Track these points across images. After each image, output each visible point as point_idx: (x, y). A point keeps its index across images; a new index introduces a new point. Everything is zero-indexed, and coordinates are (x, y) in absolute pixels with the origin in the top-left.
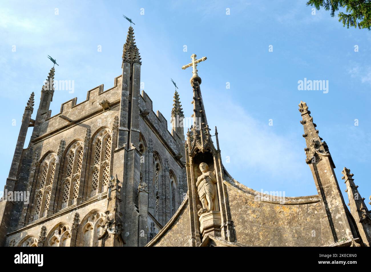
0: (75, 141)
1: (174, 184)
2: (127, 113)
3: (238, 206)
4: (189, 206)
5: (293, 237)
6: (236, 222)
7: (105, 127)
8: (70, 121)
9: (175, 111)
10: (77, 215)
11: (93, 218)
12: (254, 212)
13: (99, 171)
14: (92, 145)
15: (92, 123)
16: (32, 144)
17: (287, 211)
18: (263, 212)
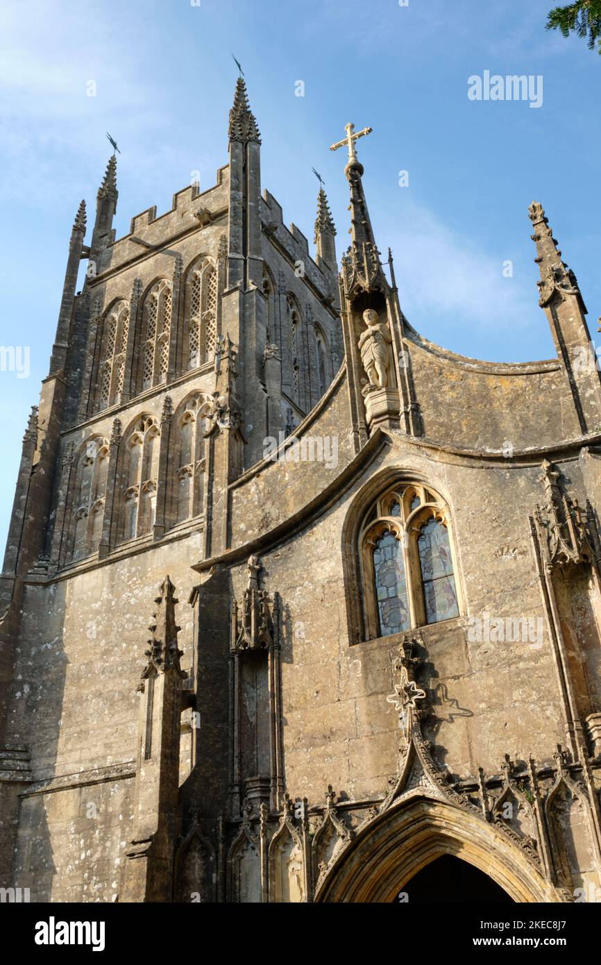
0: (157, 280)
1: (323, 344)
2: (241, 230)
3: (428, 378)
4: (347, 381)
5: (516, 426)
7: (205, 255)
8: (148, 246)
9: (322, 224)
10: (168, 400)
11: (194, 404)
12: (453, 388)
13: (199, 328)
14: (185, 285)
15: (183, 248)
16: (89, 287)
17: (506, 385)
18: (467, 388)
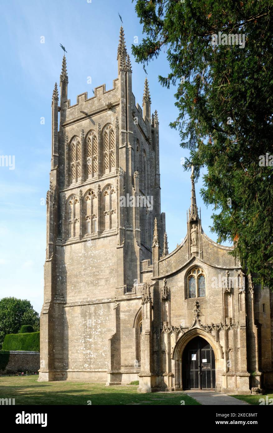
0: (90, 131)
2: (125, 118)
6: (204, 252)
7: (110, 123)
8: (86, 114)
9: (146, 98)
10: (99, 186)
11: (108, 188)
12: (211, 249)
13: (108, 156)
14: (102, 136)
15: (101, 118)
16: (62, 127)
17: (222, 251)
18: (214, 250)
